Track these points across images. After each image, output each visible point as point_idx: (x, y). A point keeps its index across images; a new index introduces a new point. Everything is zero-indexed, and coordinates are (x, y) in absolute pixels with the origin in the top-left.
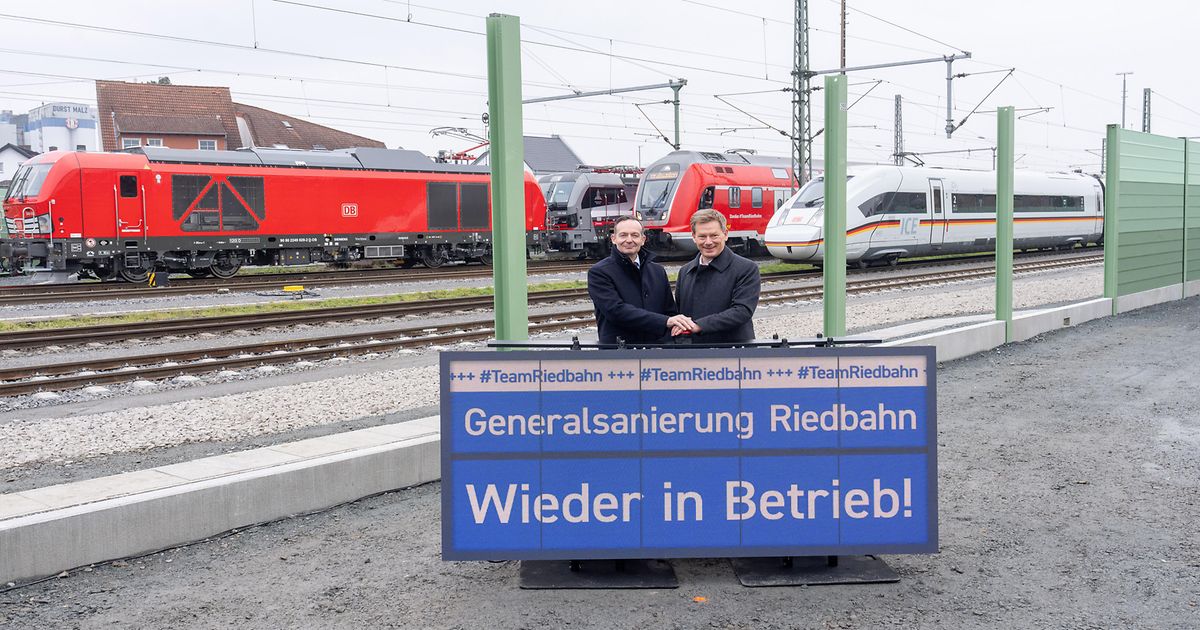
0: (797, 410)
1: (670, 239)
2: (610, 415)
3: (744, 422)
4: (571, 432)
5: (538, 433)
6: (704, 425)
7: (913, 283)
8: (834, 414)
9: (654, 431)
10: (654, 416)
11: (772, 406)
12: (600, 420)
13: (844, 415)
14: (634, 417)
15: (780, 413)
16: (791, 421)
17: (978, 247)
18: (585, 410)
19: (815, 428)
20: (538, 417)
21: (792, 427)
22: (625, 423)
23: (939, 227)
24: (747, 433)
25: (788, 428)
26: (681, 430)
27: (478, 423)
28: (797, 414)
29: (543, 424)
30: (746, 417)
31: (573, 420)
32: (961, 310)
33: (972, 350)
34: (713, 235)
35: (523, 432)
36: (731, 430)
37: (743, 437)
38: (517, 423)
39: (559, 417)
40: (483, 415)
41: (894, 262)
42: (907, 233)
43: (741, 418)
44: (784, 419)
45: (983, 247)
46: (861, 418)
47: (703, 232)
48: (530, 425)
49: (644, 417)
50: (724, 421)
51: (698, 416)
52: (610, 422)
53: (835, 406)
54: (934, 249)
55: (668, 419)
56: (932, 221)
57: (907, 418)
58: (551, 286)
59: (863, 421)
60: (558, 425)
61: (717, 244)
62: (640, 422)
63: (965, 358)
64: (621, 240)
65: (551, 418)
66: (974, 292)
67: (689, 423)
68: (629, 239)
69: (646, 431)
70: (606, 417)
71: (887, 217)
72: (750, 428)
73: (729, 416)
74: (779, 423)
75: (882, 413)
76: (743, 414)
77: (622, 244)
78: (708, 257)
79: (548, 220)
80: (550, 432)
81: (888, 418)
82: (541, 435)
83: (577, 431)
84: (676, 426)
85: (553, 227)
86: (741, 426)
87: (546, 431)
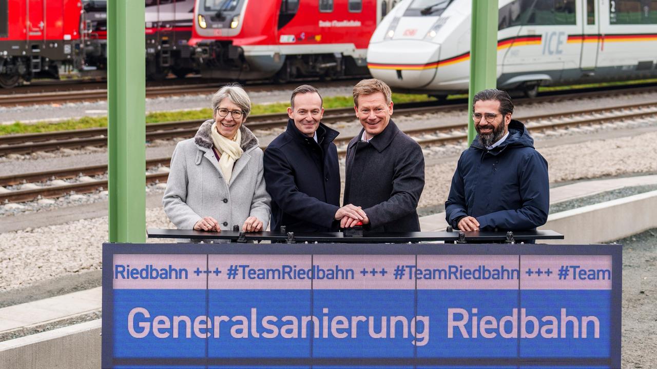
0: (475, 315)
1: (242, 55)
2: (280, 316)
3: (420, 327)
4: (239, 336)
5: (203, 336)
6: (378, 329)
7: (559, 126)
8: (514, 319)
9: (325, 335)
10: (326, 319)
11: (450, 310)
12: (270, 322)
13: (524, 319)
14: (305, 320)
15: (458, 317)
16: (468, 327)
17: (641, 73)
18: (254, 311)
19: (493, 335)
20: (204, 318)
21: (470, 333)
22: (295, 327)
23: (591, 44)
24: (422, 339)
25: (466, 335)
26: (354, 335)
27: (141, 324)
28: (475, 319)
29: (210, 326)
30: (421, 322)
31: (240, 322)
32: (623, 168)
33: (639, 228)
34: (377, 109)
35: (189, 335)
36: (406, 336)
37: (419, 344)
38: (182, 325)
39: (226, 318)
40: (147, 315)
41: (533, 93)
42: (551, 53)
43: (416, 322)
44: (461, 324)
45: (647, 72)
46: (542, 324)
47: (366, 105)
48: (196, 327)
49: (316, 320)
50: (399, 325)
51: (371, 319)
52: (279, 325)
53: (515, 311)
54: (583, 75)
55: (340, 322)
56: (583, 37)
57: (591, 325)
58: (95, 121)
59: (544, 328)
60: (225, 327)
61: (381, 119)
62: (311, 325)
63: (631, 237)
64: (300, 117)
65: (218, 319)
66: (637, 140)
67: (362, 327)
68: (309, 116)
69: (317, 336)
70: (275, 319)
71: (525, 30)
72: (426, 335)
73: (404, 320)
74: (456, 329)
75: (565, 319)
76: (419, 318)
77: (301, 121)
78: (371, 134)
79: (82, 26)
80: (217, 335)
81: (570, 325)
82: (207, 339)
83: (245, 335)
84: (349, 330)
85: (88, 35)
86: (416, 331)
87: (213, 334)
